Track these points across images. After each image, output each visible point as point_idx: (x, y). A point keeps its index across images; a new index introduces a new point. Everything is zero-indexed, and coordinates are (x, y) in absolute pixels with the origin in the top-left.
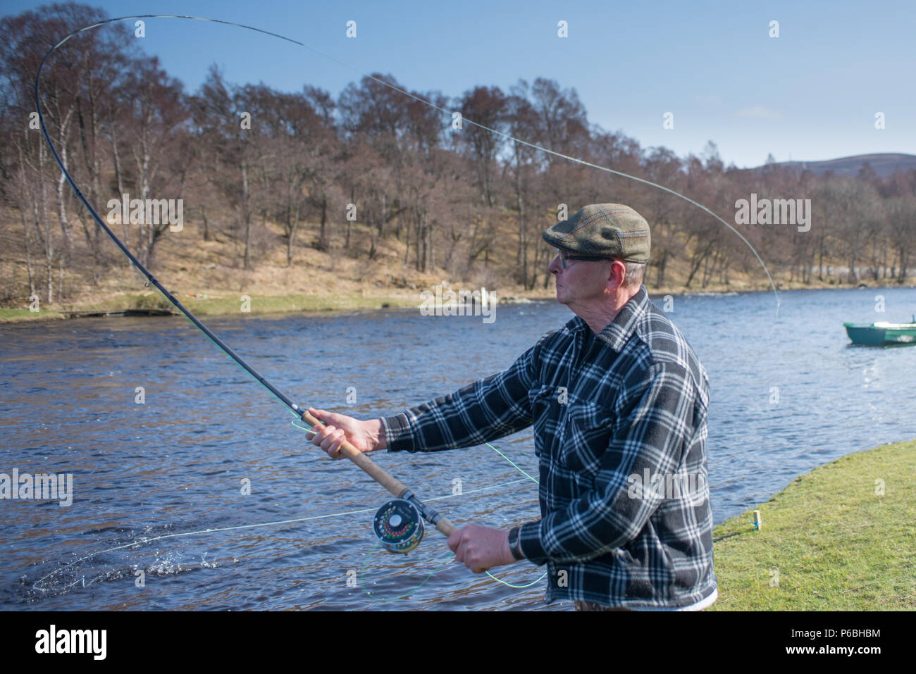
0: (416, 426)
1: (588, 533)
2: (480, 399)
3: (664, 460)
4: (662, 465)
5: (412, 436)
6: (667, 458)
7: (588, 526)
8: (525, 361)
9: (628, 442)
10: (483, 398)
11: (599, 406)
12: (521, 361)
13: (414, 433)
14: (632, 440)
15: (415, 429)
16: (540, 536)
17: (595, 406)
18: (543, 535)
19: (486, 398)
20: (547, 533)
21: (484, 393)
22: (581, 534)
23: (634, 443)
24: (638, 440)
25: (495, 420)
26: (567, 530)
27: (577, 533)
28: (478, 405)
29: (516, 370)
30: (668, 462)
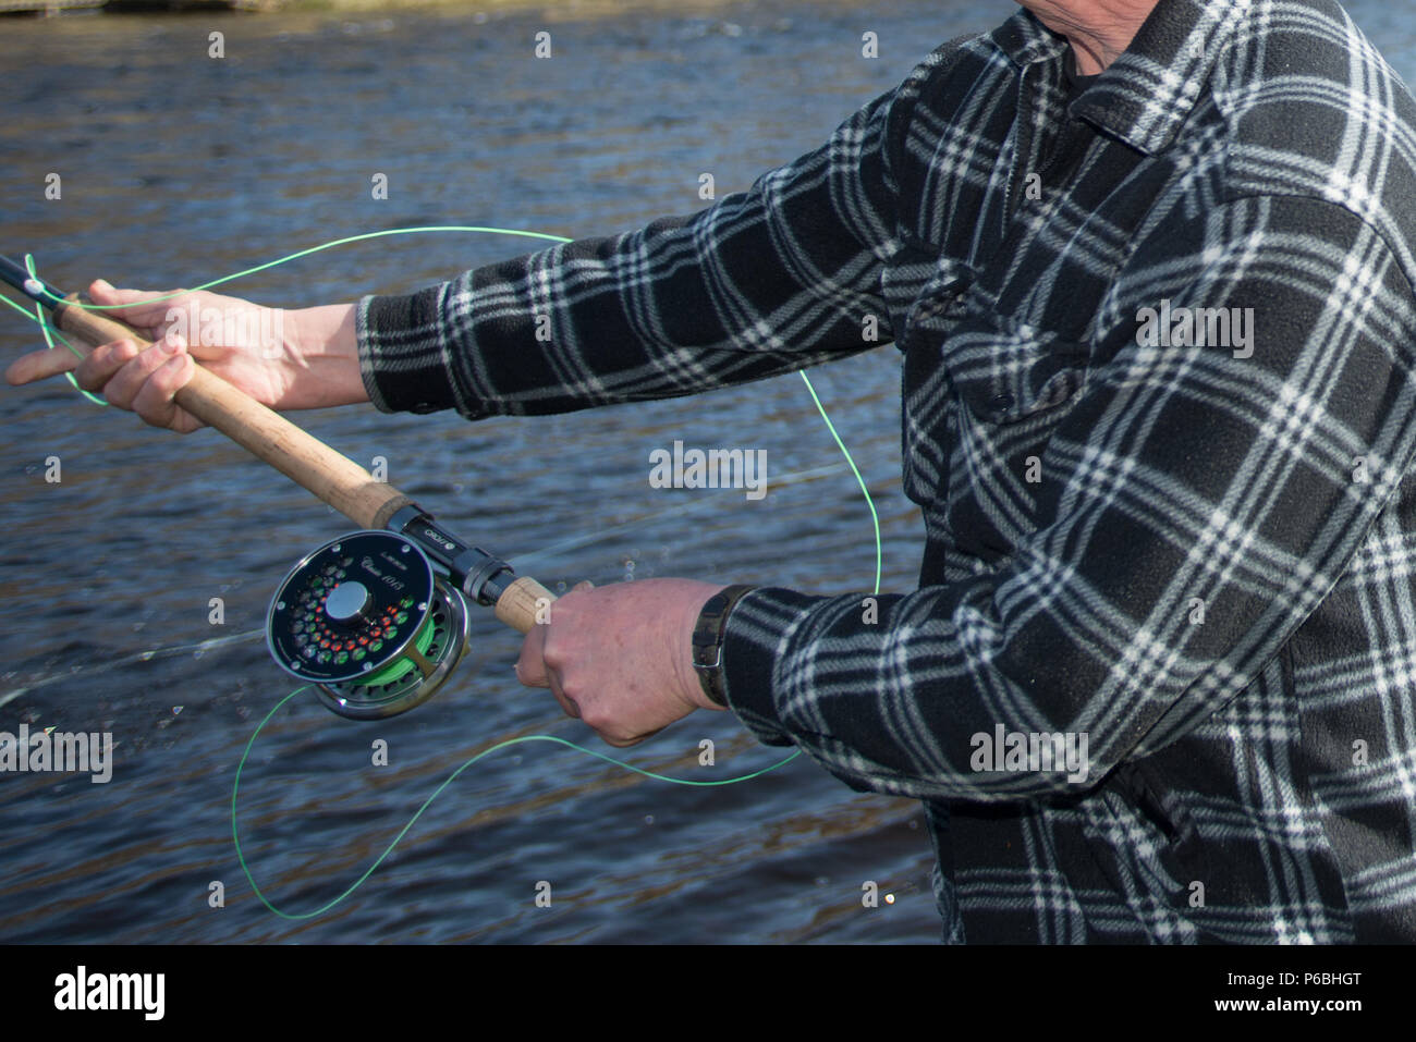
0: (460, 321)
1: (909, 698)
2: (701, 246)
3: (1221, 535)
4: (1210, 552)
5: (446, 357)
6: (1234, 530)
7: (921, 676)
8: (860, 136)
9: (1091, 452)
10: (713, 244)
11: (1049, 337)
12: (847, 134)
13: (452, 346)
14: (1104, 446)
15: (456, 333)
16: (782, 647)
17: (1036, 337)
18: (790, 651)
19: (722, 247)
20: (803, 645)
21: (719, 231)
22: (889, 694)
23: (1108, 458)
24: (1123, 452)
25: (750, 324)
26: (857, 664)
27: (880, 686)
28: (696, 267)
29: (826, 165)
30: (1236, 545)
